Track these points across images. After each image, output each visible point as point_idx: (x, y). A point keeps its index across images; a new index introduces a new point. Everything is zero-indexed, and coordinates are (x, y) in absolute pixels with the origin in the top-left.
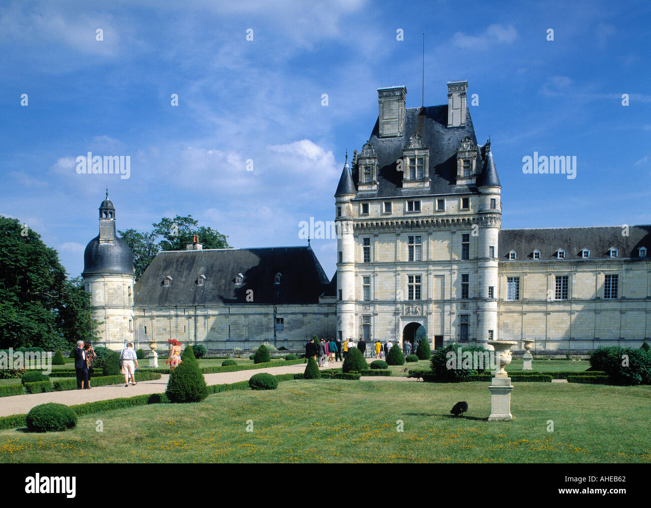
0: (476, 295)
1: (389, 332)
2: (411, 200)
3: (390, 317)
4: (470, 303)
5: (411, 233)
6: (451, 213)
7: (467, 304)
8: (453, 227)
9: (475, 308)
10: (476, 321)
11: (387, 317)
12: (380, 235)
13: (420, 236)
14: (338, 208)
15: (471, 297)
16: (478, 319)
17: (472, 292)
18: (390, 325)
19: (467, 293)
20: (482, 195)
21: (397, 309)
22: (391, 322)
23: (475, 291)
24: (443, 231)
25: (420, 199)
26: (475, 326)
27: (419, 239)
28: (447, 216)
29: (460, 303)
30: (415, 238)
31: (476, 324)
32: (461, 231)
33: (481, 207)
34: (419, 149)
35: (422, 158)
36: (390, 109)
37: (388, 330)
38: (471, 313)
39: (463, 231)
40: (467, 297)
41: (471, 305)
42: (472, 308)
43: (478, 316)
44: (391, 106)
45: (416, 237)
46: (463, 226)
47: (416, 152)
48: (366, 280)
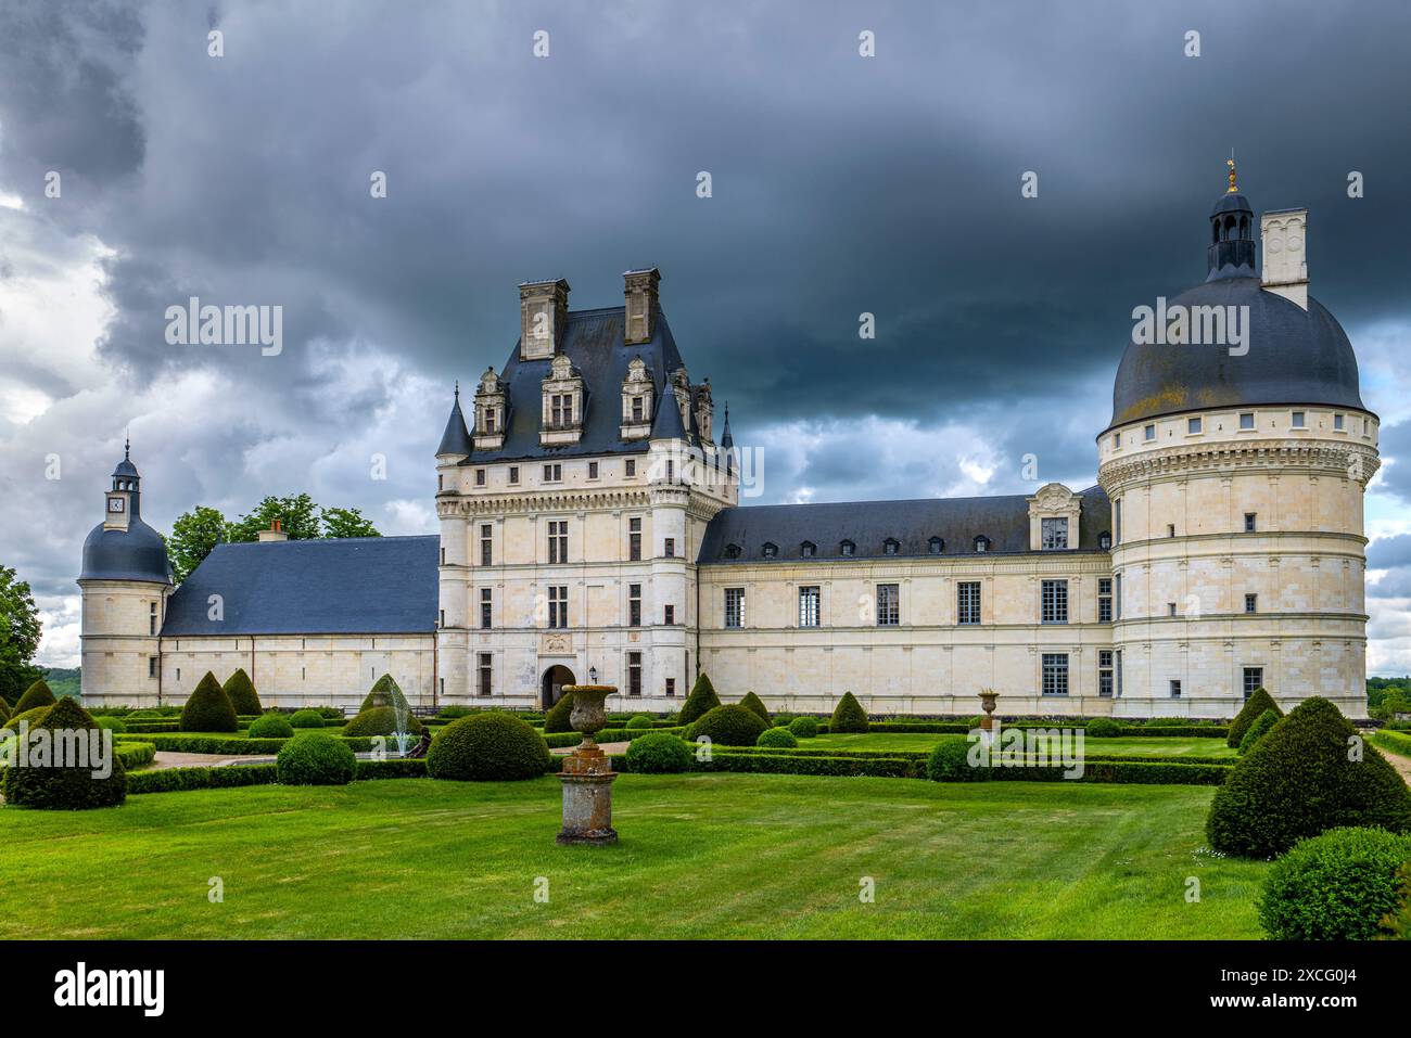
1: (520, 681)
2: (548, 462)
4: (641, 632)
5: (553, 518)
6: (609, 484)
7: (638, 634)
8: (614, 506)
9: (649, 641)
10: (650, 663)
12: (507, 519)
13: (566, 522)
15: (644, 623)
16: (653, 659)
19: (639, 616)
24: (600, 513)
25: (561, 461)
27: (566, 526)
28: (601, 488)
29: (627, 633)
30: (558, 524)
32: (628, 514)
35: (571, 395)
37: (518, 677)
38: (645, 650)
39: (631, 515)
40: (639, 622)
41: (644, 636)
42: (646, 643)
44: (539, 311)
47: (562, 386)
48: (486, 593)
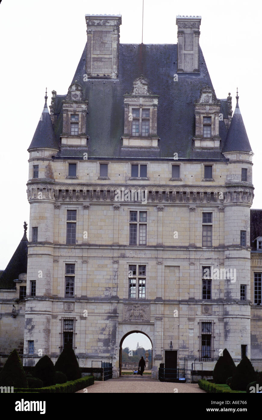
0: (222, 296)
1: (101, 344)
2: (135, 162)
3: (102, 322)
4: (213, 306)
5: (134, 207)
6: (190, 183)
7: (210, 307)
8: (191, 202)
9: (221, 313)
10: (222, 331)
11: (99, 322)
12: (92, 206)
13: (146, 212)
14: (34, 166)
15: (216, 298)
16: (225, 328)
17: (216, 291)
18: (102, 333)
19: (209, 292)
20: (231, 163)
21: (115, 311)
22: (104, 329)
23: (220, 291)
24: (178, 206)
25: (147, 162)
26: (222, 338)
27: (144, 215)
28: (185, 186)
29: (200, 306)
30: (138, 213)
31: (223, 335)
32: (201, 209)
33: (229, 179)
34: (144, 97)
35: (149, 109)
36: (102, 43)
37: (99, 340)
38: (216, 321)
39: (204, 209)
40: (209, 297)
41: (216, 308)
42: (217, 314)
43: (226, 324)
44: (104, 38)
45: (140, 212)
46: (205, 202)
47: (141, 101)
48: (70, 268)
